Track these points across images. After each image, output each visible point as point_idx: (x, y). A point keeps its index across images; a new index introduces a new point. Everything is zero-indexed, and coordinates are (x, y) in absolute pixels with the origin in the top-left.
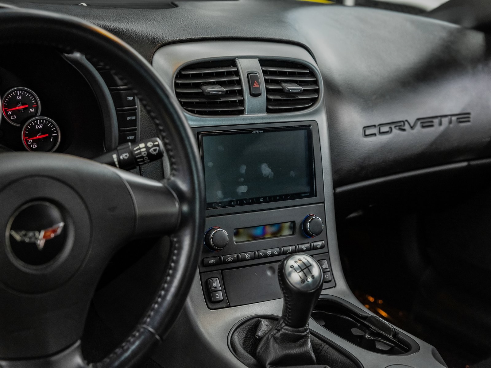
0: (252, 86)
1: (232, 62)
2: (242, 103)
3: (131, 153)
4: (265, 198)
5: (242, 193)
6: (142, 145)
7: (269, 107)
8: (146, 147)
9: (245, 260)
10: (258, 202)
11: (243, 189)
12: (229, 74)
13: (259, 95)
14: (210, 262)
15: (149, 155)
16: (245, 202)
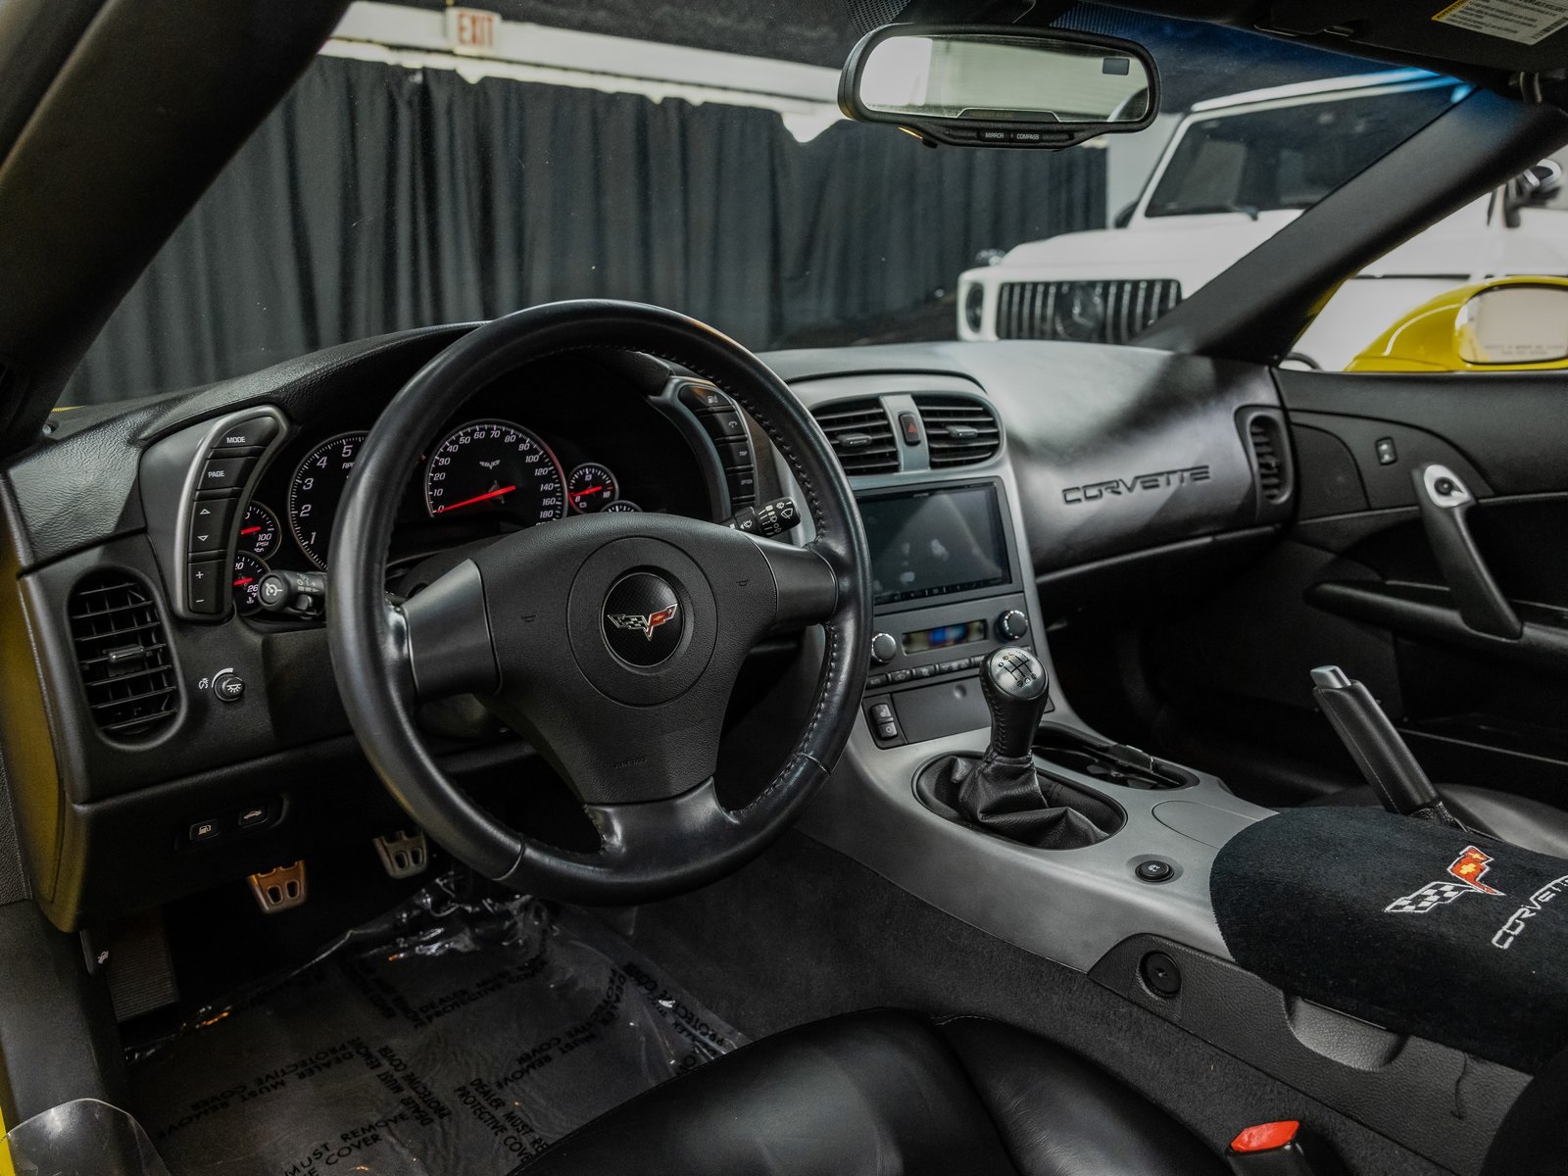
0: (907, 430)
1: (874, 401)
2: (894, 456)
3: (755, 519)
4: (941, 589)
5: (909, 582)
6: (769, 508)
7: (934, 460)
8: (775, 509)
9: (921, 677)
10: (931, 594)
11: (908, 577)
12: (872, 417)
13: (916, 443)
14: (872, 682)
15: (781, 520)
16: (912, 595)
